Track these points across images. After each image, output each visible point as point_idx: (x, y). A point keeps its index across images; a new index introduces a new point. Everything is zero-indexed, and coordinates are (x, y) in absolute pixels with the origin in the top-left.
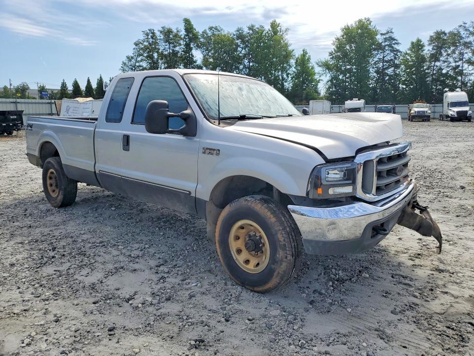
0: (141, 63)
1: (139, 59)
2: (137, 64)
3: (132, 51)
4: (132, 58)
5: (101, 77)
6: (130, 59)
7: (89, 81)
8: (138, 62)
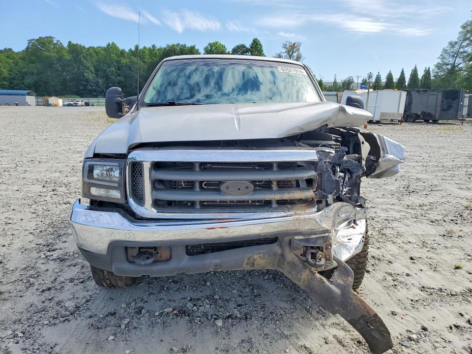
0: (466, 49)
1: (464, 44)
2: (461, 50)
3: (457, 36)
4: (456, 43)
5: (415, 68)
6: (452, 45)
7: (403, 73)
8: (462, 47)
